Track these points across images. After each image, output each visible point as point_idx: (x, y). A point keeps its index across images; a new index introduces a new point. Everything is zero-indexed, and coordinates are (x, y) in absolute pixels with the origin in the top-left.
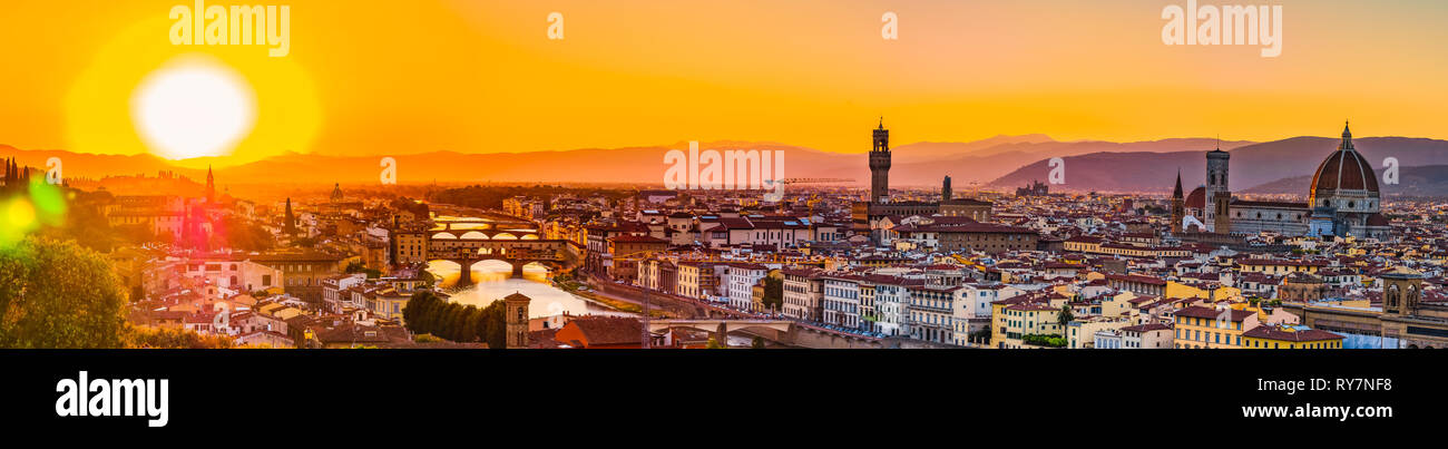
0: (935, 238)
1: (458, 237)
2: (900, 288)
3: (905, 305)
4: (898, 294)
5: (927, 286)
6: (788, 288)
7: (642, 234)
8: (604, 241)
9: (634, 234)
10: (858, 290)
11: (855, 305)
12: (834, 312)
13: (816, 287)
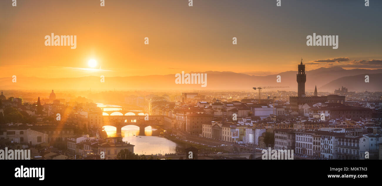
0: (329, 113)
1: (110, 114)
2: (333, 137)
3: (335, 145)
4: (332, 140)
5: (346, 136)
6: (277, 137)
7: (202, 113)
8: (185, 116)
9: (199, 113)
10: (312, 138)
11: (311, 145)
12: (301, 148)
13: (291, 136)
